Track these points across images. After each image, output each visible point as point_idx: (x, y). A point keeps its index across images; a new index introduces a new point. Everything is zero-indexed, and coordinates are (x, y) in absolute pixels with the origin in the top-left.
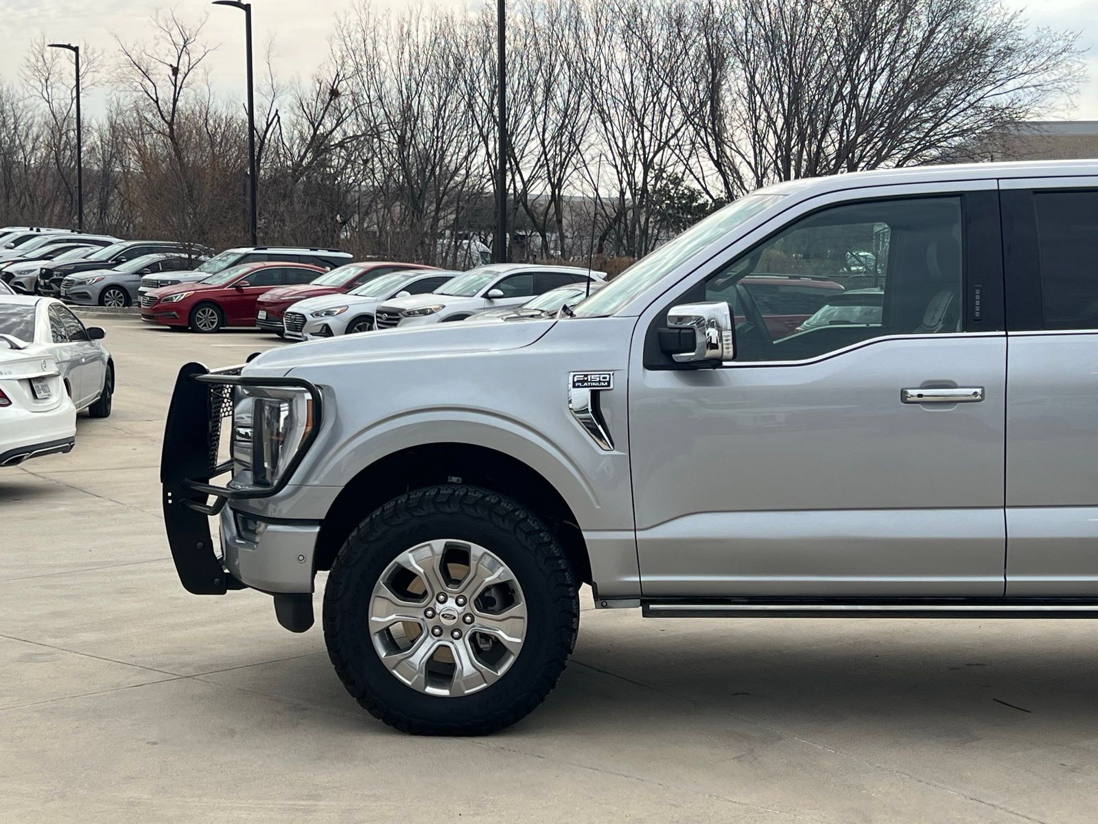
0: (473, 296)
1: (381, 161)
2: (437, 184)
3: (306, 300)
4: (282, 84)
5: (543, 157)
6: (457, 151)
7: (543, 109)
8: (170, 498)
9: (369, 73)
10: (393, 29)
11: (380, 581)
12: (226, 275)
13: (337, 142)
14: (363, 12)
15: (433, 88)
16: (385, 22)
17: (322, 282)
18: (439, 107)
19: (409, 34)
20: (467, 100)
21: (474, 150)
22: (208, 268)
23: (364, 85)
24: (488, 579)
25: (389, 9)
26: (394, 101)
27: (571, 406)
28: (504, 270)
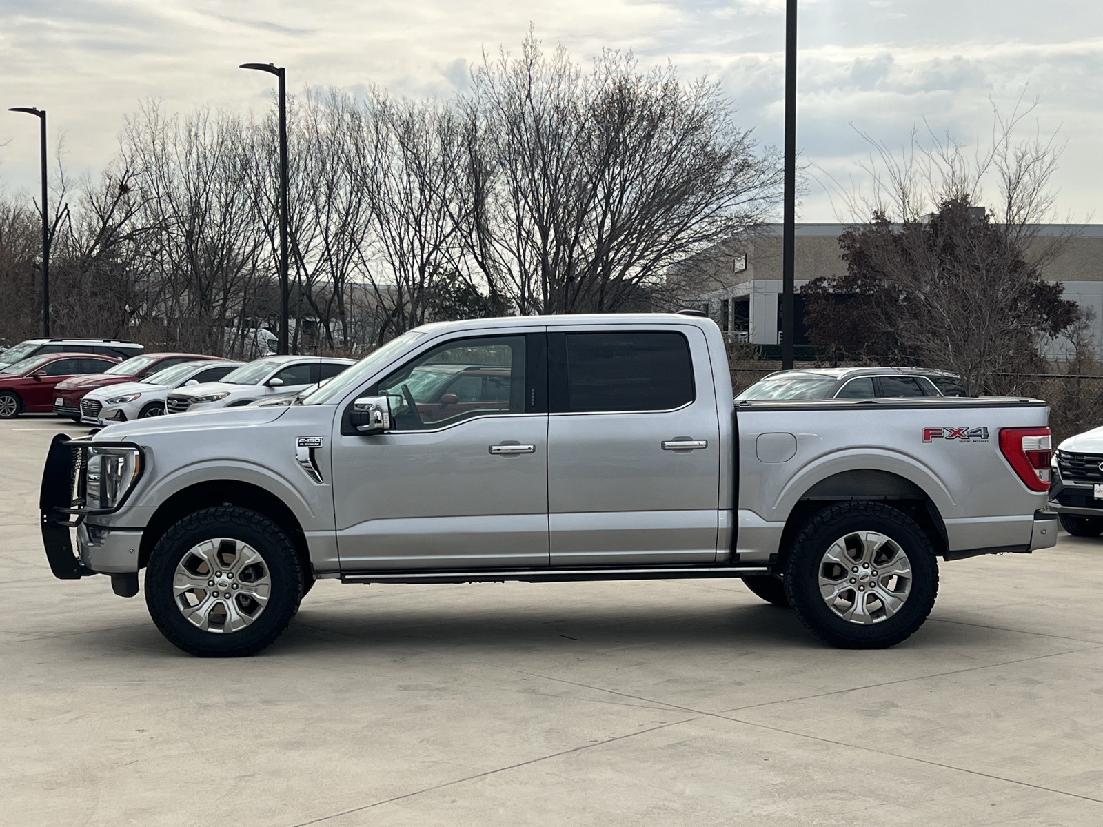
0: (255, 384)
1: (170, 253)
2: (224, 275)
3: (102, 388)
4: (71, 179)
5: (326, 253)
6: (244, 244)
7: (327, 208)
8: (45, 518)
9: (158, 171)
10: (181, 132)
11: (180, 564)
12: (22, 366)
13: (126, 234)
14: (152, 114)
15: (221, 185)
16: (173, 124)
17: (116, 371)
18: (226, 203)
19: (196, 136)
20: (253, 199)
21: (260, 244)
22: (5, 359)
23: (153, 183)
24: (247, 562)
25: (177, 113)
26: (182, 197)
27: (297, 457)
28: (285, 361)
